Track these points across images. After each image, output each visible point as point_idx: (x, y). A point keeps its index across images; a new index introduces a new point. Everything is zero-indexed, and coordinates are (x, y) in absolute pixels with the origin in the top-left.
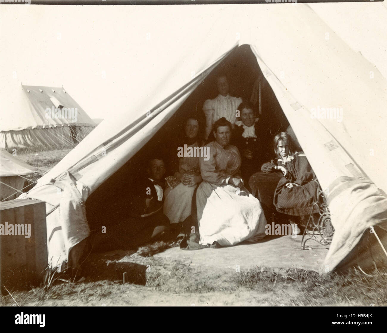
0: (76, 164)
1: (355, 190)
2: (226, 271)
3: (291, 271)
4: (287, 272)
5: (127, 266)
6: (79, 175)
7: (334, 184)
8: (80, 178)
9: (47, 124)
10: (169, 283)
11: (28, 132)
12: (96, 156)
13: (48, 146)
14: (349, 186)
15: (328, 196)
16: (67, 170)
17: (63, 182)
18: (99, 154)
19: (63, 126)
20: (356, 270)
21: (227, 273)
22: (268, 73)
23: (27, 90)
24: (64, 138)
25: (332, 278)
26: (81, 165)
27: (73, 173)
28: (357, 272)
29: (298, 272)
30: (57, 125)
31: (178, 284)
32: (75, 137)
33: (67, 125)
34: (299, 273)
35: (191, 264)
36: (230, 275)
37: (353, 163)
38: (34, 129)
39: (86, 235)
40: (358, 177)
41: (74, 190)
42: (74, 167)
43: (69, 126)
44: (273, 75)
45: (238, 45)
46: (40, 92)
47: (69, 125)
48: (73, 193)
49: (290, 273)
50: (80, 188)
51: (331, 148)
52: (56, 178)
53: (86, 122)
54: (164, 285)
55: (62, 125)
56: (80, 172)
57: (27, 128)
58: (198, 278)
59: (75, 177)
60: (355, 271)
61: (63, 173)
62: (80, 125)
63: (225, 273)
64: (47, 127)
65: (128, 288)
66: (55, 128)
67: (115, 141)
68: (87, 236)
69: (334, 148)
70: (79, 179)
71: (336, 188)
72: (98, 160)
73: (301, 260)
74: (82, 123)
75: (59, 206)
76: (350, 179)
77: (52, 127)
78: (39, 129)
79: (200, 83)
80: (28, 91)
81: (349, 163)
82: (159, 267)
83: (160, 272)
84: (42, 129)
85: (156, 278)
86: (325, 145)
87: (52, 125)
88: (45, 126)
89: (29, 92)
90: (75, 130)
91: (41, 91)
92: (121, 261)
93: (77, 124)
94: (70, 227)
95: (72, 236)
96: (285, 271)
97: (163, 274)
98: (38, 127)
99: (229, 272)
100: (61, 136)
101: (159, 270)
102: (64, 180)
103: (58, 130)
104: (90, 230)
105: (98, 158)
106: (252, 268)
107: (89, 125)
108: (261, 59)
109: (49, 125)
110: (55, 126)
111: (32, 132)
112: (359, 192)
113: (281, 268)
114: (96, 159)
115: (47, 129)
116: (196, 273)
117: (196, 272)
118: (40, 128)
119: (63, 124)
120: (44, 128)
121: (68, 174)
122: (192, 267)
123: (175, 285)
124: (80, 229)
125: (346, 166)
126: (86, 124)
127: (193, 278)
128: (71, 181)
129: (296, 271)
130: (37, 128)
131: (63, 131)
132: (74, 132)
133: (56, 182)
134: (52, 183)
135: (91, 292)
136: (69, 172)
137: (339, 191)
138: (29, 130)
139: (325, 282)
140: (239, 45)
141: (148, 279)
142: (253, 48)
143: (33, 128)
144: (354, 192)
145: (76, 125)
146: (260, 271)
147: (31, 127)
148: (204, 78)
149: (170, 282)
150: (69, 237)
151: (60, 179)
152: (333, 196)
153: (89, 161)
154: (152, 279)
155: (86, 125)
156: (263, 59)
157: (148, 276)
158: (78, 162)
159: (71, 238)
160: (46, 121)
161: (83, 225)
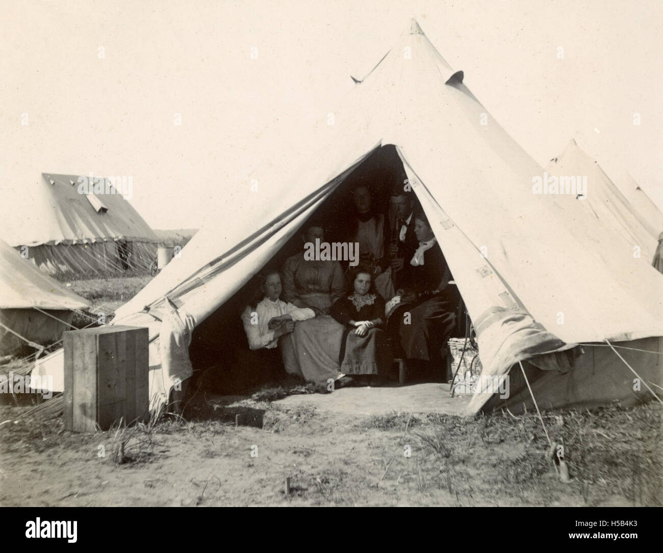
0: (176, 288)
1: (506, 322)
2: (358, 417)
3: (432, 416)
4: (428, 417)
5: (238, 410)
6: (180, 301)
7: (485, 316)
8: (182, 305)
9: (80, 238)
10: (289, 429)
11: (49, 248)
12: (201, 278)
13: (82, 272)
14: (501, 318)
15: (477, 329)
16: (165, 296)
17: (159, 310)
18: (204, 276)
19: (107, 241)
20: (503, 412)
21: (358, 419)
22: (416, 182)
23: (49, 181)
24: (108, 260)
25: (476, 420)
26: (183, 290)
27: (173, 299)
28: (504, 415)
29: (440, 417)
30: (96, 239)
31: (301, 430)
32: (126, 260)
33: (112, 239)
34: (442, 418)
35: (315, 410)
36: (362, 420)
37: (508, 292)
38: (59, 244)
39: (189, 374)
40: (512, 308)
41: (176, 319)
42: (173, 291)
43: (116, 242)
44: (421, 184)
45: (381, 145)
46: (70, 184)
47: (115, 240)
48: (175, 323)
49: (431, 417)
50: (184, 317)
51: (484, 274)
52: (151, 304)
53: (142, 234)
54: (283, 432)
55: (105, 240)
56: (181, 298)
57: (49, 243)
58: (324, 424)
59: (175, 304)
60: (502, 414)
61: (160, 298)
62: (133, 240)
63: (356, 418)
64: (80, 243)
65: (242, 429)
66: (92, 244)
67: (224, 261)
68: (190, 376)
69: (488, 275)
70: (180, 307)
71: (486, 319)
72: (203, 284)
73: (446, 406)
74: (137, 236)
75: (158, 336)
76: (502, 310)
77: (89, 243)
78: (66, 245)
79: (332, 190)
80: (52, 182)
81: (502, 292)
82: (278, 412)
83: (279, 417)
84: (72, 245)
85: (273, 424)
86: (478, 271)
87: (89, 239)
88: (78, 241)
89: (54, 184)
90: (125, 249)
91: (72, 183)
92: (231, 406)
93: (129, 238)
94: (171, 362)
95: (173, 374)
96: (426, 416)
97: (283, 419)
98: (66, 242)
99: (361, 418)
100: (103, 257)
101: (278, 415)
102: (160, 307)
103: (97, 247)
104: (193, 369)
105: (204, 282)
106: (389, 413)
107: (148, 240)
108: (409, 166)
109: (84, 238)
110: (94, 241)
111: (56, 250)
112: (511, 324)
113: (421, 413)
114: (202, 283)
115: (80, 245)
116: (321, 419)
117: (321, 417)
118: (69, 245)
119: (105, 238)
120: (76, 244)
121: (167, 300)
122: (317, 413)
123: (296, 431)
124: (182, 366)
125: (499, 295)
126: (142, 238)
127: (318, 424)
128: (172, 308)
129: (438, 416)
130: (64, 243)
131: (106, 250)
132: (123, 252)
133: (151, 309)
134: (146, 311)
135: (203, 429)
136: (168, 298)
137: (490, 323)
138: (51, 246)
139: (467, 423)
140: (383, 145)
141: (264, 424)
142: (399, 150)
143: (57, 243)
144: (505, 324)
145: (128, 240)
146: (396, 415)
147: (54, 242)
148: (337, 185)
149: (291, 428)
150: (170, 374)
151: (156, 306)
152: (482, 329)
153: (191, 285)
154: (269, 424)
155: (143, 240)
156: (411, 164)
157: (265, 421)
158: (178, 286)
159: (172, 376)
160: (79, 232)
161: (185, 362)
